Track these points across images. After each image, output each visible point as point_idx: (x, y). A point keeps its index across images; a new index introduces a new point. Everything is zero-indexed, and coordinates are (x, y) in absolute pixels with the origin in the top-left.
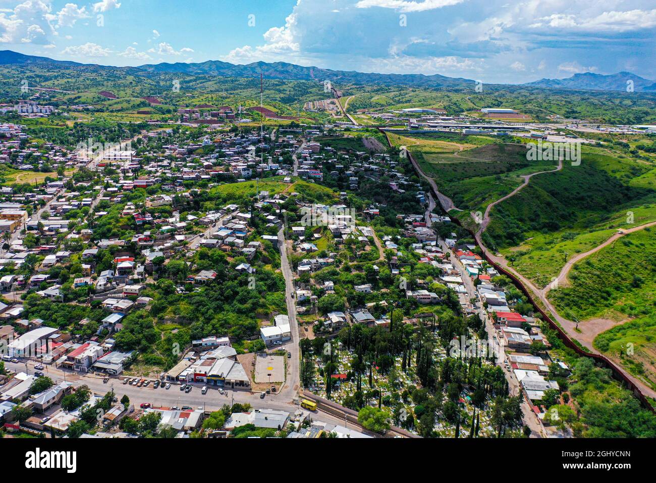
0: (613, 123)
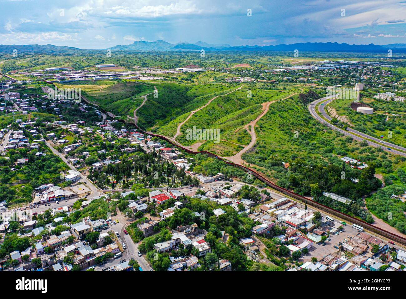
0: (166, 68)
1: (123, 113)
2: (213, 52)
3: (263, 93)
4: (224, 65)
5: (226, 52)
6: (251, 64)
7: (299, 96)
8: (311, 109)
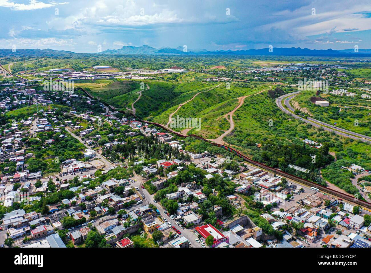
0: (154, 70)
1: (122, 106)
2: (192, 56)
3: (238, 90)
4: (203, 67)
5: (203, 56)
6: (226, 66)
7: (268, 92)
8: (278, 103)
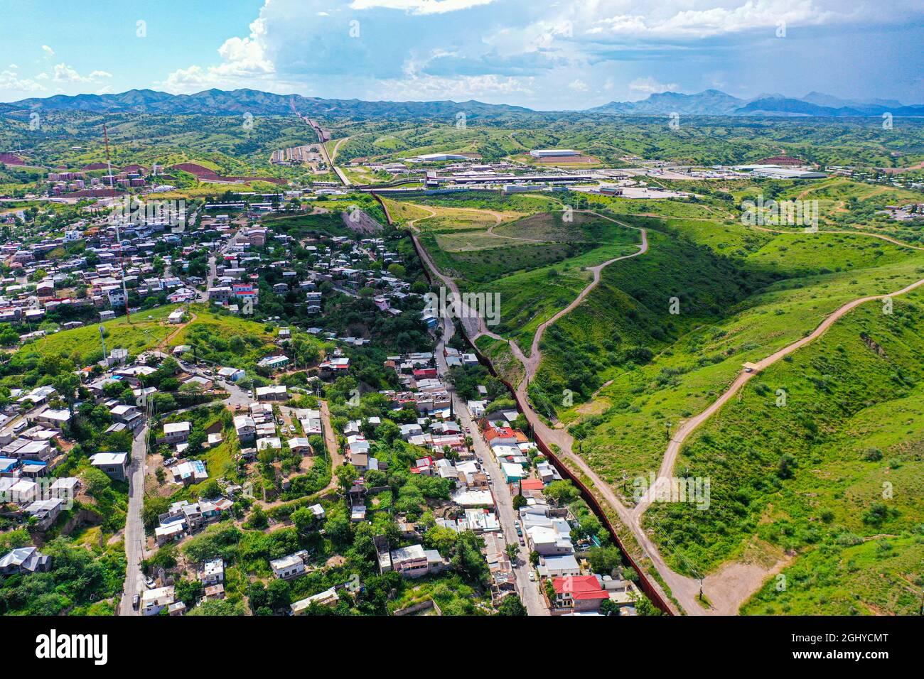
0: (707, 164)
2: (848, 119)
